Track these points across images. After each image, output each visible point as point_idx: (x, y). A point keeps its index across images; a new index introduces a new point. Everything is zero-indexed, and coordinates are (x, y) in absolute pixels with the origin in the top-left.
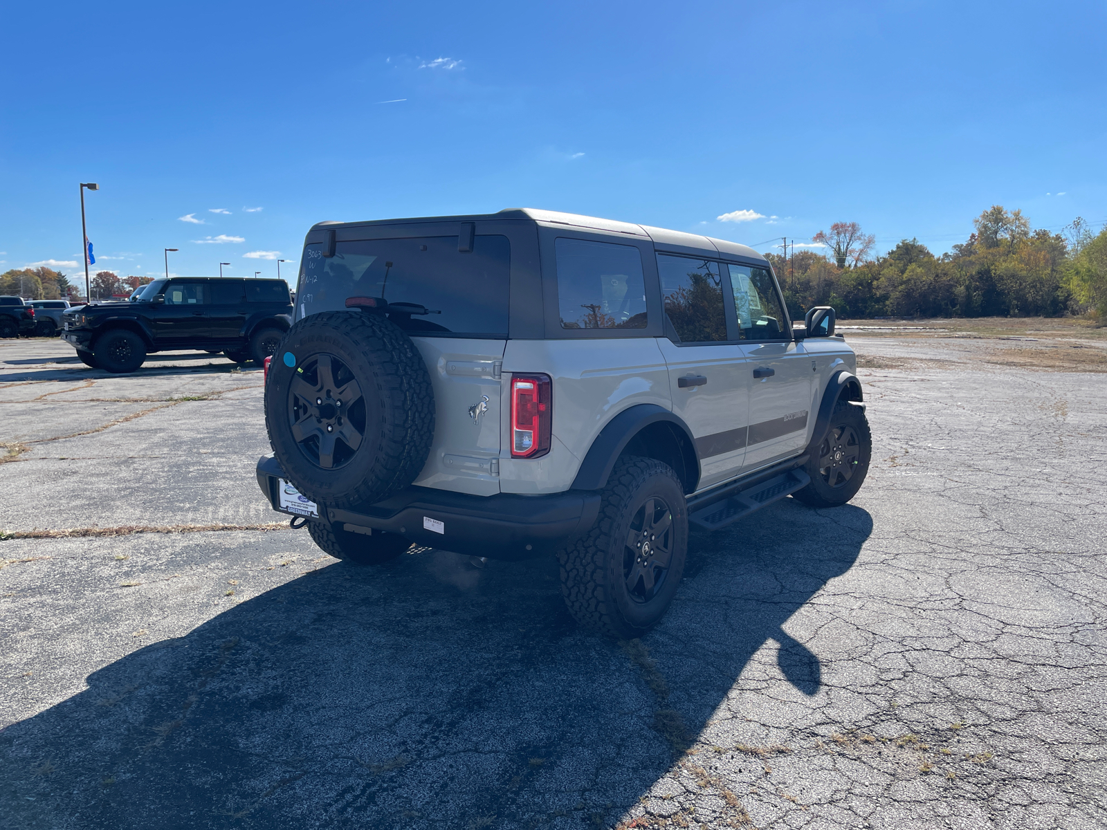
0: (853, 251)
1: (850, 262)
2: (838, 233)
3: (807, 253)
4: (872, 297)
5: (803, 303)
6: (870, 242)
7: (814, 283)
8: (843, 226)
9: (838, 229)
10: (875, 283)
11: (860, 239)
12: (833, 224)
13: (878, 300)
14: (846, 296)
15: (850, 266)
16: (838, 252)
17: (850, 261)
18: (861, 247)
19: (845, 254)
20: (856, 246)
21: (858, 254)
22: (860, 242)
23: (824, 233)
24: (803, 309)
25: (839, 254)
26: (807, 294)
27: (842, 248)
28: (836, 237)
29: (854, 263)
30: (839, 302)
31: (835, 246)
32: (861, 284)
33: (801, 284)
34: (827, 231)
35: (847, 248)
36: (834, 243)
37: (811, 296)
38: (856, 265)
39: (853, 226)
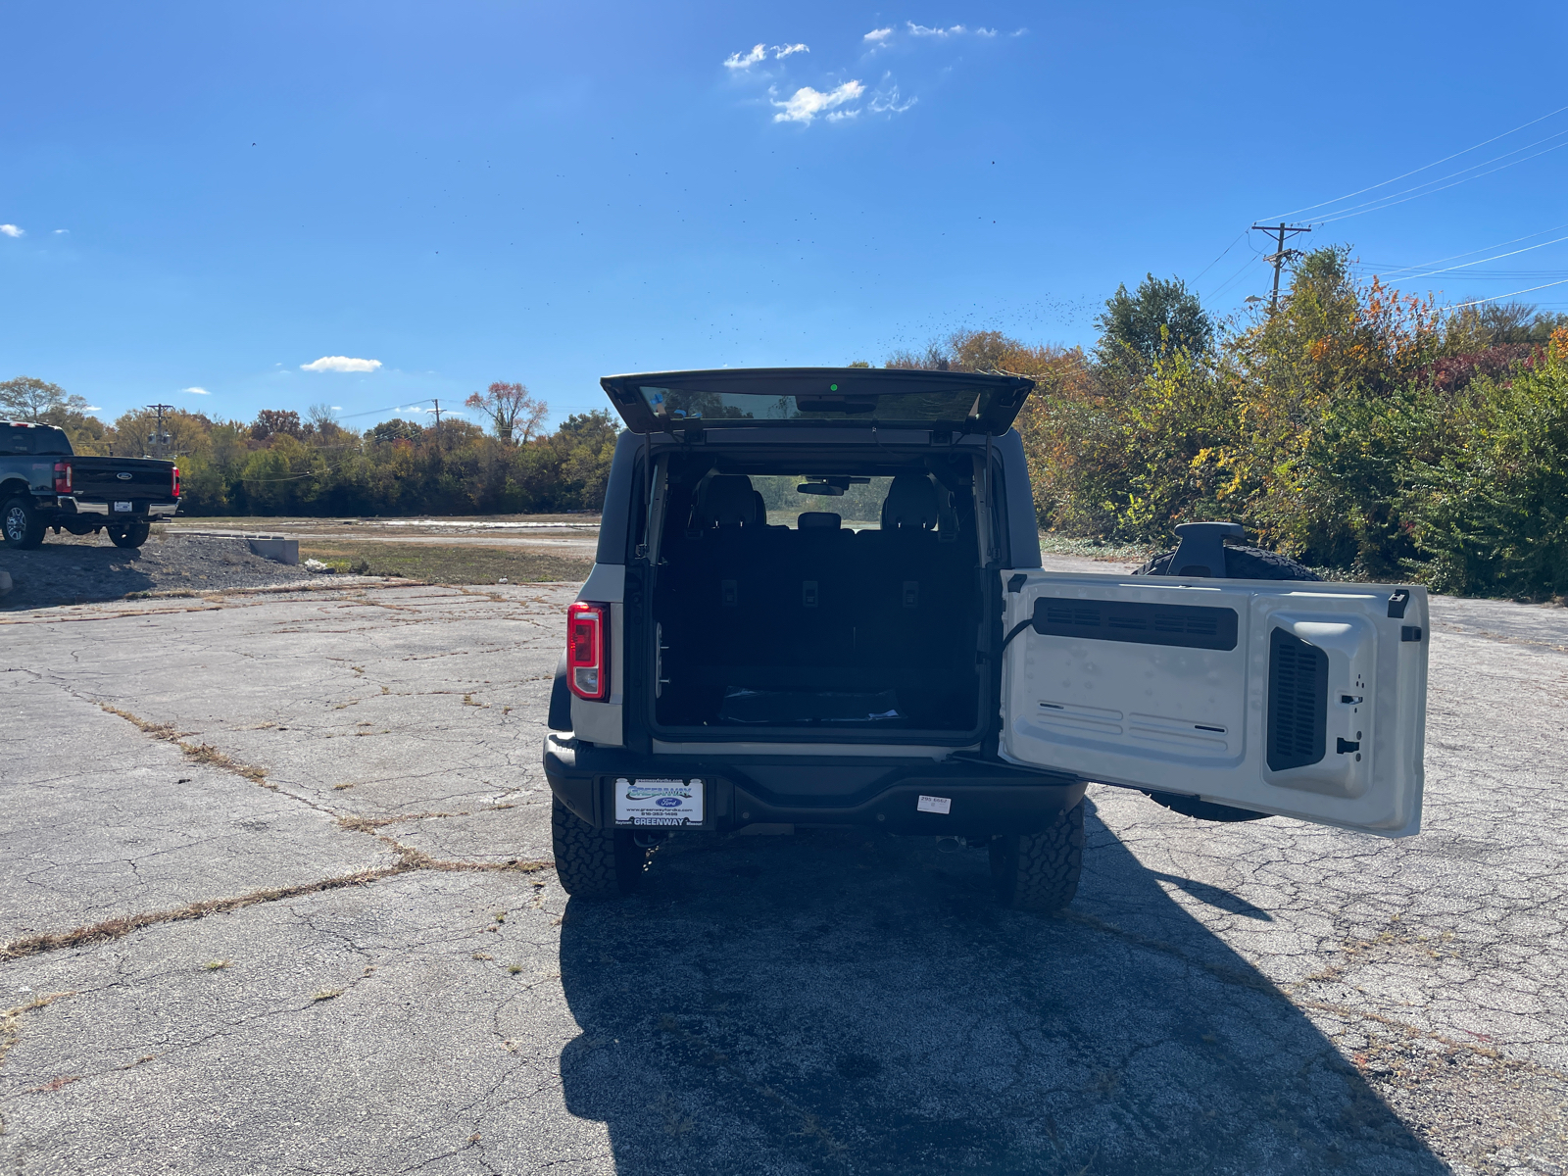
0: (520, 421)
1: (518, 436)
2: (499, 397)
3: (457, 421)
4: (561, 484)
5: (470, 492)
6: (541, 410)
7: (483, 464)
8: (505, 387)
9: (499, 390)
10: (564, 466)
11: (528, 406)
12: (491, 384)
13: (569, 489)
14: (527, 482)
15: (517, 441)
16: (500, 421)
17: (517, 434)
18: (530, 417)
19: (510, 425)
20: (524, 415)
21: (527, 425)
22: (528, 410)
23: (480, 395)
24: (471, 500)
25: (502, 424)
26: (475, 479)
27: (505, 416)
28: (496, 402)
29: (522, 438)
30: (518, 490)
31: (496, 414)
32: (545, 467)
33: (466, 464)
34: (485, 394)
35: (512, 417)
36: (494, 409)
37: (481, 482)
38: (525, 442)
39: (519, 388)
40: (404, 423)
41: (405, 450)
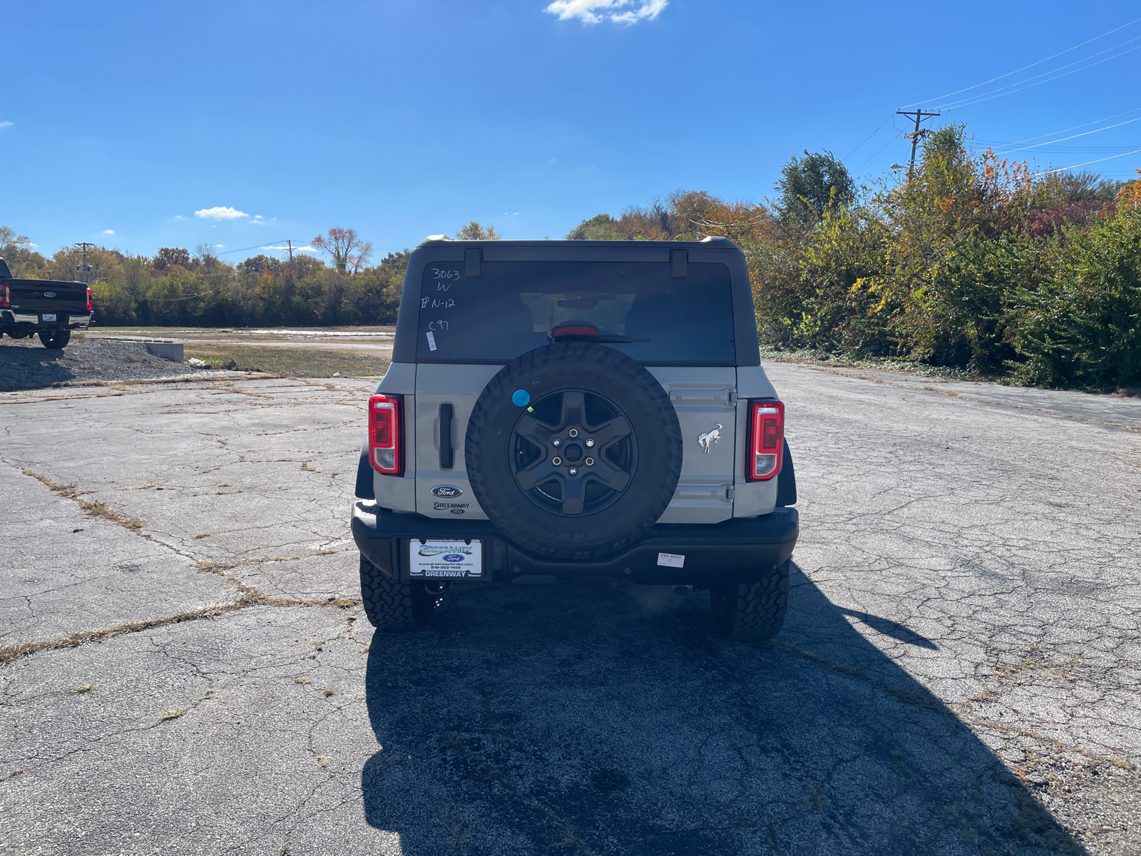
0: (352, 257)
1: (350, 268)
2: (336, 239)
3: (306, 257)
4: (382, 304)
5: (315, 309)
6: (367, 249)
7: (325, 289)
8: (340, 232)
9: (336, 234)
10: (384, 290)
11: (358, 246)
12: (330, 229)
13: (388, 307)
14: (357, 302)
15: (350, 272)
16: (338, 257)
17: (350, 267)
18: (359, 254)
19: (345, 260)
20: (355, 252)
21: (357, 260)
22: (358, 249)
23: (322, 237)
24: (317, 315)
25: (338, 259)
26: (318, 300)
27: (341, 253)
28: (334, 243)
29: (354, 269)
30: (351, 308)
31: (334, 252)
32: (370, 291)
33: (312, 289)
34: (325, 236)
35: (346, 254)
36: (332, 248)
37: (324, 302)
38: (356, 272)
39: (350, 232)
40: (267, 258)
41: (267, 277)
